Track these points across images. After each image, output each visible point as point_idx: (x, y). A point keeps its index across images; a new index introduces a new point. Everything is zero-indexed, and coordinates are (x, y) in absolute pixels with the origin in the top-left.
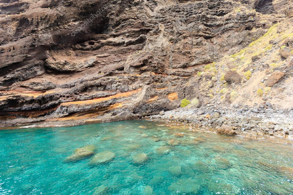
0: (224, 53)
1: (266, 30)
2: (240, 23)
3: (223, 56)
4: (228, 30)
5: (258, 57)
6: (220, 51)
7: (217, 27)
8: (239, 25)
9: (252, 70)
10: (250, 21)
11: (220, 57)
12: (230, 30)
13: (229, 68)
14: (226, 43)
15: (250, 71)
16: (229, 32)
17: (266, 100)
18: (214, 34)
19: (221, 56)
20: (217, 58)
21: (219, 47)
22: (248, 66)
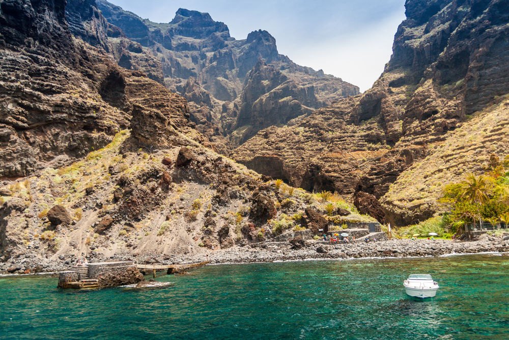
0: (45, 161)
1: (110, 138)
2: (77, 116)
3: (43, 168)
4: (57, 123)
5: (93, 189)
6: (39, 157)
7: (39, 114)
8: (75, 119)
9: (84, 207)
10: (92, 117)
11: (37, 169)
12: (60, 123)
13: (53, 195)
14: (50, 145)
15: (82, 208)
16: (58, 126)
17: (93, 249)
18: (33, 124)
19: (40, 167)
20: (32, 169)
21: (37, 150)
22: (80, 200)
